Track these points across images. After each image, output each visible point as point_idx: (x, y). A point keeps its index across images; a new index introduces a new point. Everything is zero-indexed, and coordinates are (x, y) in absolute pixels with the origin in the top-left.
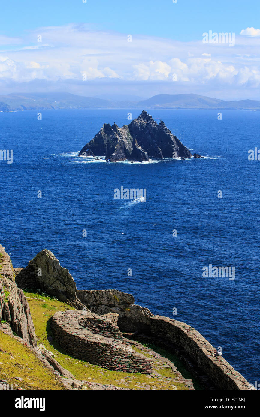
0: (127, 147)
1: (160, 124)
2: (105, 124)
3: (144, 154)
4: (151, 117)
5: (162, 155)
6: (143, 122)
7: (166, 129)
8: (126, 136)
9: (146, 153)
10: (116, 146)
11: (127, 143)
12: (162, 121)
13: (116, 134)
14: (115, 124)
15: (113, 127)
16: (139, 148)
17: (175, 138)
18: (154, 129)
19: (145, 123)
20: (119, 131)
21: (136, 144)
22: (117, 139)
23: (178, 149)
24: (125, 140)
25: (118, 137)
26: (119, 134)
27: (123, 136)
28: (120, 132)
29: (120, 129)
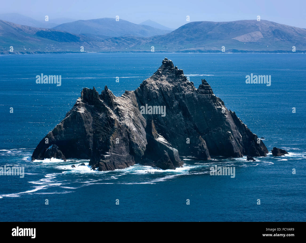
0: (135, 139)
1: (201, 87)
2: (85, 90)
3: (171, 152)
4: (181, 72)
5: (207, 152)
6: (165, 83)
7: (214, 98)
8: (132, 115)
9: (175, 150)
10: (111, 137)
11: (134, 129)
12: (204, 82)
13: (111, 111)
14: (106, 88)
15: (102, 97)
16: (161, 139)
17: (234, 116)
18: (191, 97)
19: (171, 85)
20: (116, 104)
21: (154, 132)
22: (113, 121)
23: (241, 140)
24: (130, 124)
25: (114, 116)
26: (118, 112)
27: (126, 116)
28: (118, 107)
29: (118, 100)
